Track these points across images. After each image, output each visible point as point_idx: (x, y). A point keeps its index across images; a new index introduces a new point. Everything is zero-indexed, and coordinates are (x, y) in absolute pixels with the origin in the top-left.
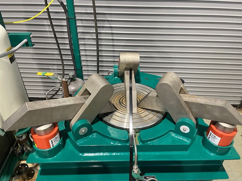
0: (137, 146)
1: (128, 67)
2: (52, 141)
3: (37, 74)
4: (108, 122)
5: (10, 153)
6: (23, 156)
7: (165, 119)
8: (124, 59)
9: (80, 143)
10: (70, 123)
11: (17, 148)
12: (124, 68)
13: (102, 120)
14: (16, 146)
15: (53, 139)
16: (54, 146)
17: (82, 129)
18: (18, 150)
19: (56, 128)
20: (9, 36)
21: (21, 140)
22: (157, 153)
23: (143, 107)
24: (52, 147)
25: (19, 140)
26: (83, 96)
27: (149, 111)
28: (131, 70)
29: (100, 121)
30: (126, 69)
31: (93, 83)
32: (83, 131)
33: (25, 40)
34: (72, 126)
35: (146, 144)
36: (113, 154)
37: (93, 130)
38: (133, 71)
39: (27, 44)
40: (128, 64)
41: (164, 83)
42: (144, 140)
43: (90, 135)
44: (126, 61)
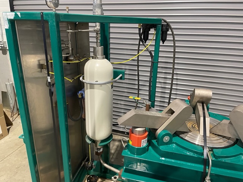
0: (212, 160)
1: (201, 100)
2: (143, 141)
3: (129, 97)
4: (184, 138)
5: (82, 165)
6: (91, 171)
7: (236, 145)
8: (199, 93)
9: (162, 148)
10: (156, 132)
11: (88, 163)
12: (197, 101)
13: (179, 136)
14: (86, 161)
15: (144, 140)
16: (144, 146)
17: (166, 137)
18: (89, 164)
19: (146, 133)
20: (114, 71)
21: (99, 152)
22: (229, 171)
23: (215, 133)
24: (142, 146)
25: (97, 152)
26: (167, 114)
27: (220, 137)
28: (203, 103)
29: (177, 137)
30: (199, 102)
31: (176, 104)
32: (167, 139)
33: (121, 75)
34: (158, 134)
35: (219, 159)
36: (188, 164)
37: (173, 141)
38: (204, 104)
39: (121, 78)
40: (202, 97)
41: (237, 111)
42: (217, 155)
43: (169, 144)
44: (200, 94)
